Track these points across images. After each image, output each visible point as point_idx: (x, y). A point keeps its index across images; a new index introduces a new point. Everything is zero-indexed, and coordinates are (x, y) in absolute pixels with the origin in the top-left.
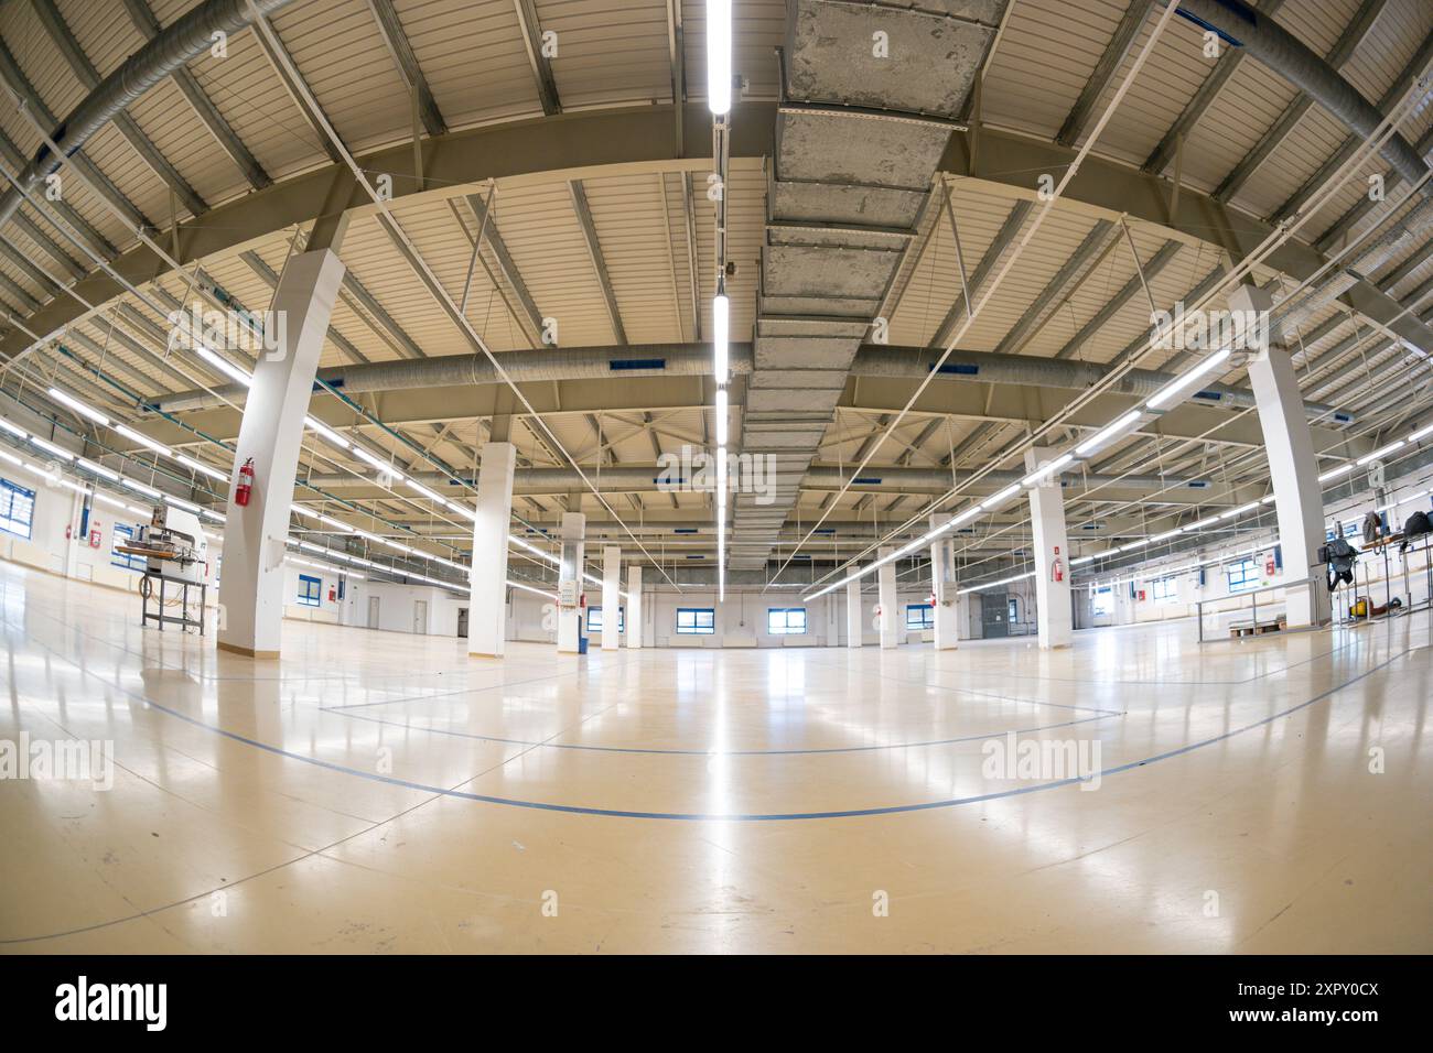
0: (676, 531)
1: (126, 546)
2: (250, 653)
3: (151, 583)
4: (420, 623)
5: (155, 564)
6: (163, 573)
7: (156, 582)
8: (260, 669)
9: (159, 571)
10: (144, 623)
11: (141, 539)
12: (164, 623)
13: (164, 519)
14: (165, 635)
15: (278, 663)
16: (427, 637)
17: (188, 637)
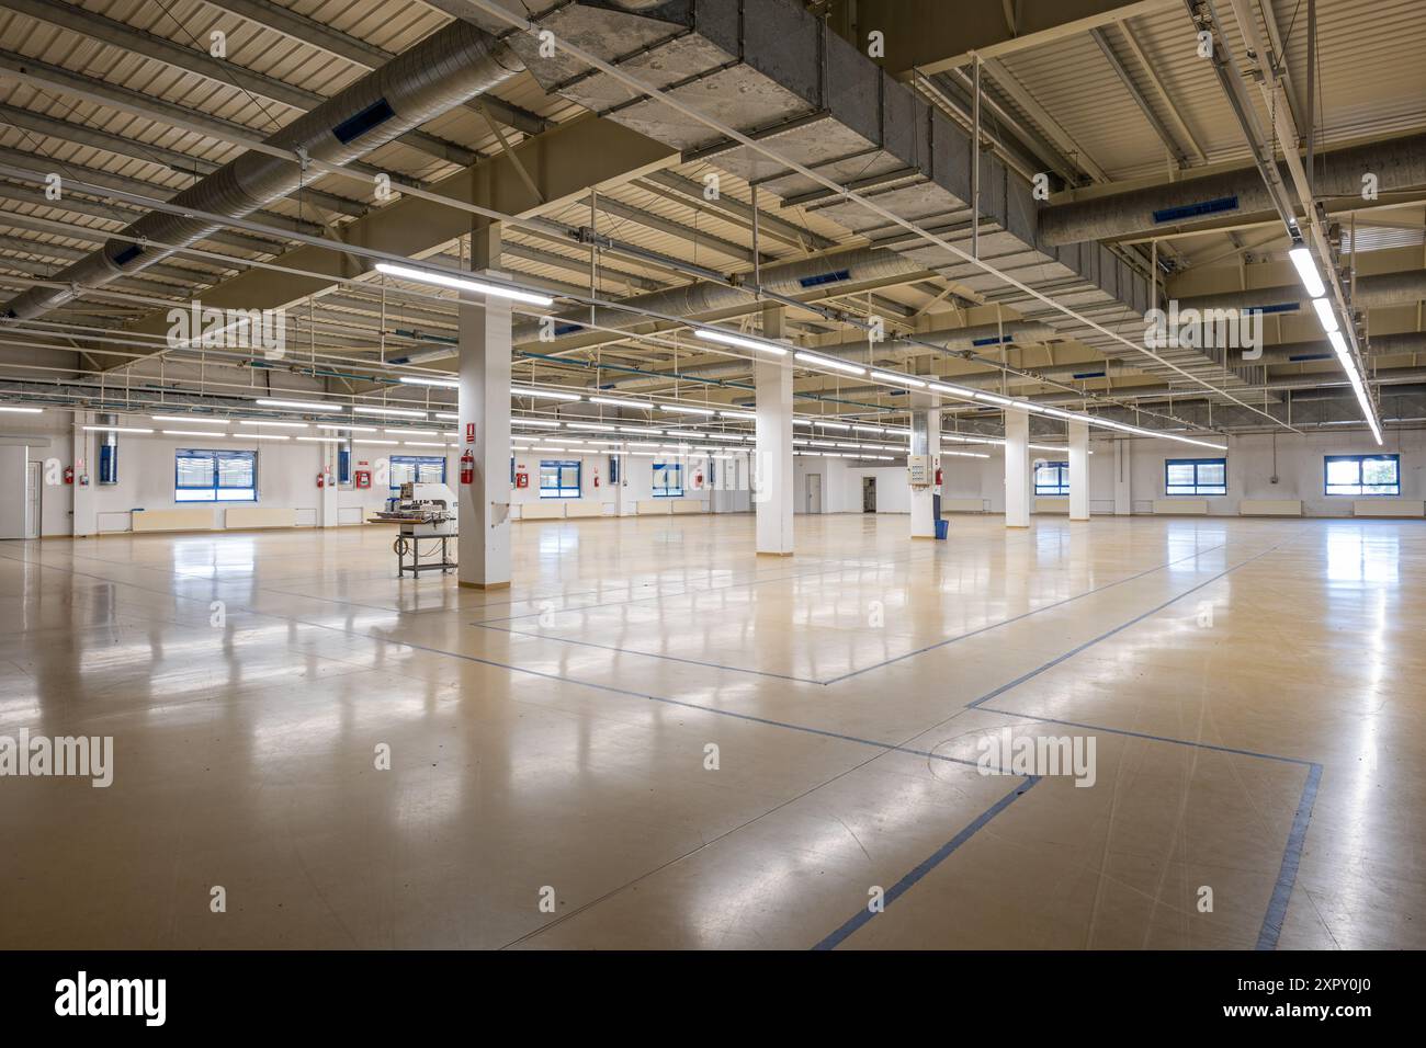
0: (1076, 377)
1: (379, 517)
2: (482, 587)
3: (406, 543)
4: (813, 500)
5: (407, 528)
6: (415, 534)
7: (411, 541)
8: (490, 598)
9: (412, 533)
10: (401, 575)
11: (392, 510)
12: (420, 573)
13: (412, 494)
14: (420, 581)
15: (509, 592)
16: (823, 518)
17: (449, 577)
